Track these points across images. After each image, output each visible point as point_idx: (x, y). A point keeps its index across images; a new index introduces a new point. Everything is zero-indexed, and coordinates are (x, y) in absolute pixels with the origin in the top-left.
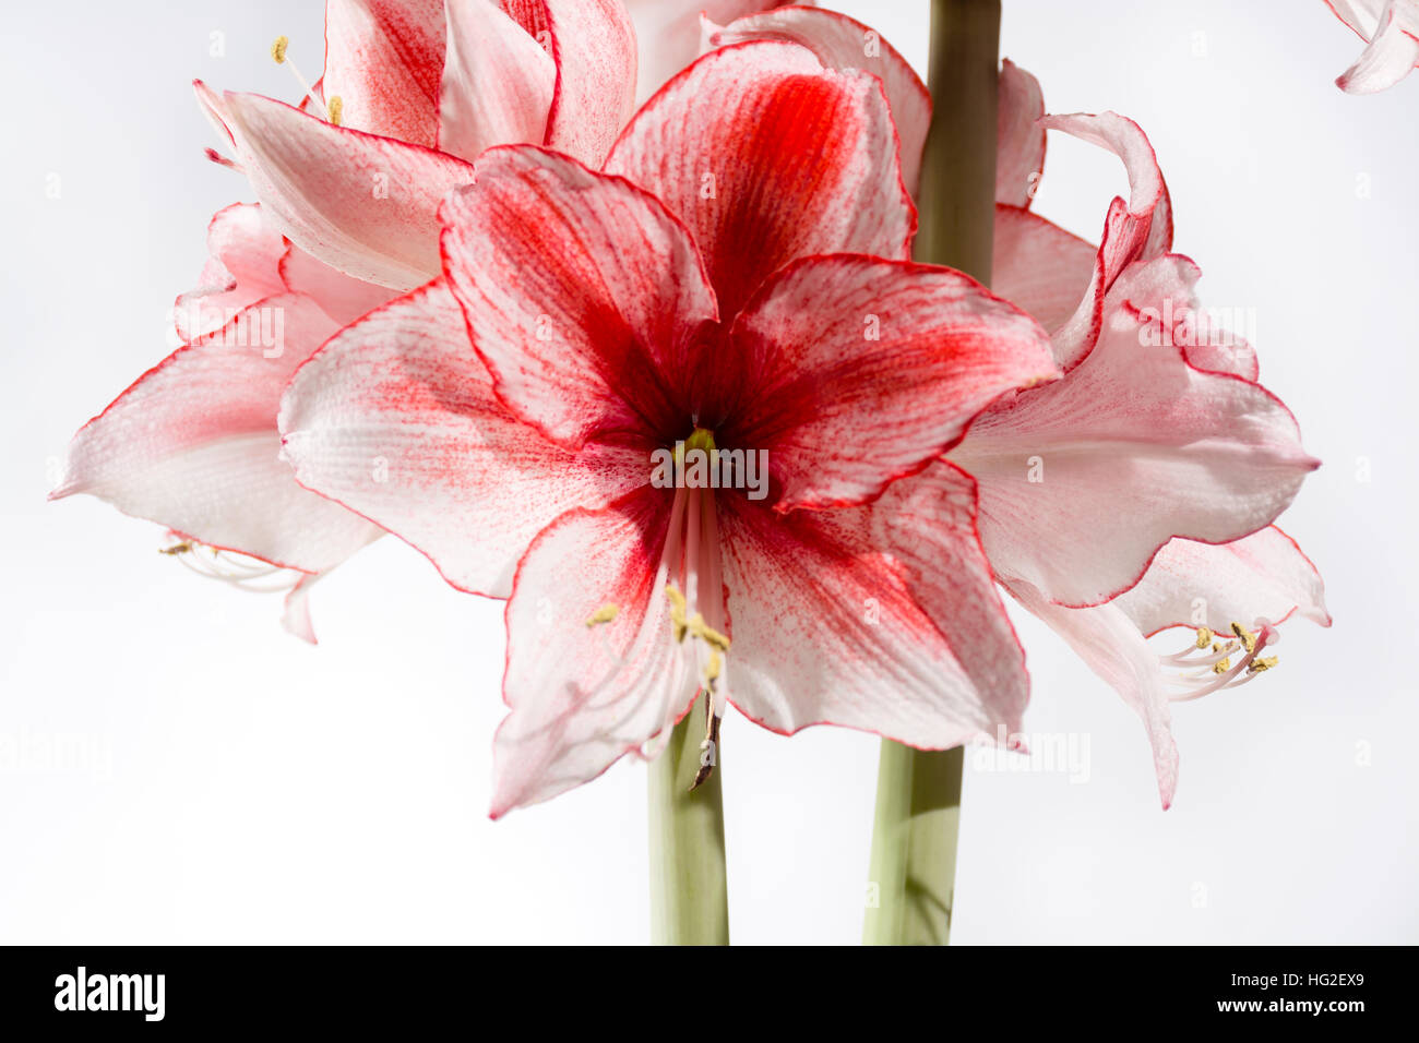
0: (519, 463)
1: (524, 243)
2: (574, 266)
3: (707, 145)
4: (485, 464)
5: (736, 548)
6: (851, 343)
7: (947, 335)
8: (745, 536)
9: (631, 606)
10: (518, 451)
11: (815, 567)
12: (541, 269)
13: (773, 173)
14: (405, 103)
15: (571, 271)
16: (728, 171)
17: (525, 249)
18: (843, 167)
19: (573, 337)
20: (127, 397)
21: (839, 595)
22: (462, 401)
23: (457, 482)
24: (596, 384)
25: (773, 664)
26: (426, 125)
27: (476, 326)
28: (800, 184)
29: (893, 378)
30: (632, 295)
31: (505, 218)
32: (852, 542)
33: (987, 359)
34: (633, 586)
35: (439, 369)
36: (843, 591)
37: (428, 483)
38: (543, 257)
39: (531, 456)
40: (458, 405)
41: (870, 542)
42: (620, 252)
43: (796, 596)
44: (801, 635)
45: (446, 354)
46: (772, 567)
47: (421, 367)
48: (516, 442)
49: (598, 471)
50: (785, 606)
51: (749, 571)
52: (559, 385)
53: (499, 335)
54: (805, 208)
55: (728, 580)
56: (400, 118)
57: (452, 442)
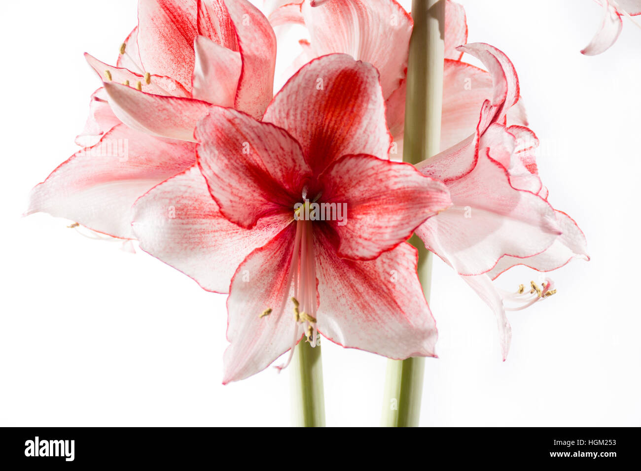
0: (230, 235)
1: (230, 150)
2: (251, 159)
3: (306, 105)
4: (216, 238)
5: (322, 261)
6: (367, 190)
7: (405, 191)
8: (325, 257)
9: (277, 292)
10: (230, 230)
11: (353, 278)
12: (238, 161)
13: (334, 119)
14: (173, 40)
15: (250, 161)
16: (315, 117)
17: (231, 153)
18: (363, 116)
19: (252, 186)
20: (55, 173)
21: (362, 293)
22: (207, 213)
23: (205, 246)
24: (261, 201)
25: (336, 316)
26: (183, 50)
27: (212, 186)
28: (345, 124)
29: (383, 208)
30: (275, 168)
31: (222, 139)
32: (368, 269)
33: (421, 201)
34: (279, 283)
35: (196, 201)
36: (364, 291)
37: (194, 248)
38: (239, 156)
39: (235, 231)
40: (205, 215)
41: (375, 269)
42: (270, 152)
43: (345, 290)
44: (347, 307)
45: (199, 194)
46: (336, 274)
47: (189, 200)
48: (229, 227)
49: (263, 229)
50: (341, 293)
51: (327, 274)
52: (246, 204)
53: (221, 189)
54: (347, 133)
55: (318, 276)
56: (171, 47)
57: (203, 231)
